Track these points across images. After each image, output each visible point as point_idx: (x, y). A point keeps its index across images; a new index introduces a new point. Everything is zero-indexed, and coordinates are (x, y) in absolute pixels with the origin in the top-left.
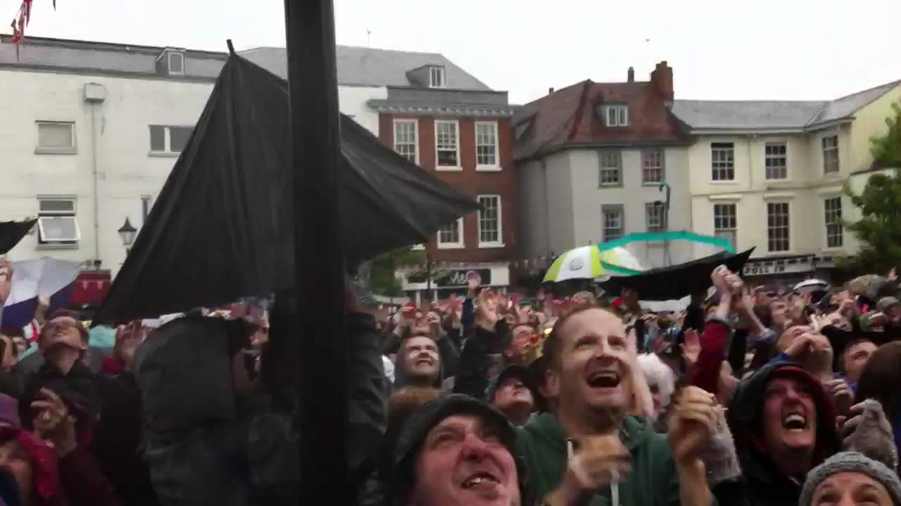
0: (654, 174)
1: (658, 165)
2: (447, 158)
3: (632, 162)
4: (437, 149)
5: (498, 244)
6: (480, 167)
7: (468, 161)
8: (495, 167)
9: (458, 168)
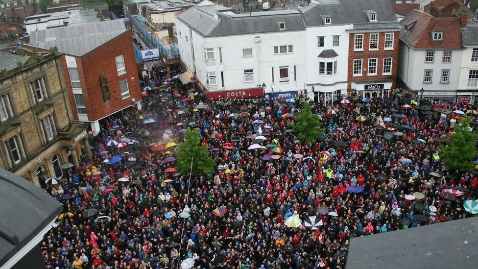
0: (447, 59)
1: (450, 55)
2: (373, 46)
3: (439, 55)
4: (370, 43)
5: (390, 74)
6: (386, 49)
7: (381, 48)
8: (392, 48)
9: (377, 49)
